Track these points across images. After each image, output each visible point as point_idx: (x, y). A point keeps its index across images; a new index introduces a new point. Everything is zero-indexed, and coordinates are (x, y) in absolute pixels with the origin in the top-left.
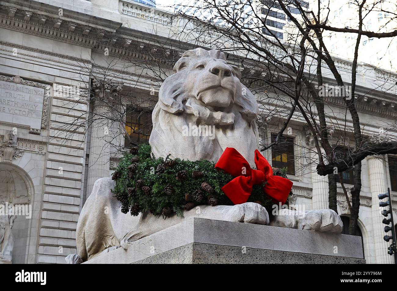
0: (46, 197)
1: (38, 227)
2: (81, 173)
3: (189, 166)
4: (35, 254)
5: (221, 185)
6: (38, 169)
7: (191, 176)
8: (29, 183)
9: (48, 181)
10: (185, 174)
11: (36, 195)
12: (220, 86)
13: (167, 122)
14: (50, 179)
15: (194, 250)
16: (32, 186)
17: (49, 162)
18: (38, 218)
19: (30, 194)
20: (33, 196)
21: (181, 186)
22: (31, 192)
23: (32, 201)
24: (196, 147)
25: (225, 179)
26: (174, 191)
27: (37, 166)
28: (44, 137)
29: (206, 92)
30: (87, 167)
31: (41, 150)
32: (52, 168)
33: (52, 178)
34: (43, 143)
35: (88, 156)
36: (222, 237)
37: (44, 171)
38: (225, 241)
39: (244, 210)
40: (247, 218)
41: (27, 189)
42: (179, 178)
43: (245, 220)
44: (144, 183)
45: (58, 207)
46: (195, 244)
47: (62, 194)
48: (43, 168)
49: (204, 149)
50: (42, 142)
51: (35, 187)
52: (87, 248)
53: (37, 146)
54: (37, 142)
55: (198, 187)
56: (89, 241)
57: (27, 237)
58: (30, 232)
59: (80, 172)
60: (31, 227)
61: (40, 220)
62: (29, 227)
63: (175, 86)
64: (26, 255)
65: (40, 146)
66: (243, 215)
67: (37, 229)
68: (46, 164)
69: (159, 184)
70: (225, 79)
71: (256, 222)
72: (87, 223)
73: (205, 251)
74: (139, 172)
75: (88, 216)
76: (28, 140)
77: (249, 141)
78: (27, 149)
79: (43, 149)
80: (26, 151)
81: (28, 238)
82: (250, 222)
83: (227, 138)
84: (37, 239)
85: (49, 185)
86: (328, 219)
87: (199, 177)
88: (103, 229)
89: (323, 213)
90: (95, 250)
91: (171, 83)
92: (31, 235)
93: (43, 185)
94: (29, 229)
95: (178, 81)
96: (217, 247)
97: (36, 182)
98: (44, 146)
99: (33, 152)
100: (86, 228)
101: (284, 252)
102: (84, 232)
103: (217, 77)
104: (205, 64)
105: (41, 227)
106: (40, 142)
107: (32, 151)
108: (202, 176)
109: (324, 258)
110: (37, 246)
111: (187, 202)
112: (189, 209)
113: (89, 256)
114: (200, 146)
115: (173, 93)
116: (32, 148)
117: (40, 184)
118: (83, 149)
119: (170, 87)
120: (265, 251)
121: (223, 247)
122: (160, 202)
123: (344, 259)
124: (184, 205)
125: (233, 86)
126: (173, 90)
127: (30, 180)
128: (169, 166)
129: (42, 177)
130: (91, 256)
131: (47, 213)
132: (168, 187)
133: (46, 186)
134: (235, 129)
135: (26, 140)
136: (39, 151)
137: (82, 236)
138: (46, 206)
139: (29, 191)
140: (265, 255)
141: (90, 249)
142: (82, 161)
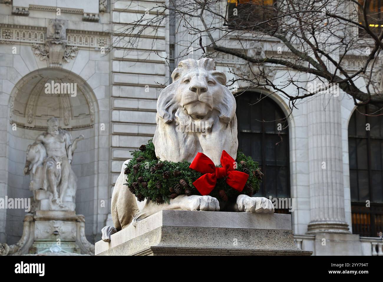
0: (116, 115)
1: (108, 160)
2: (164, 75)
3: (172, 167)
4: (107, 198)
5: (193, 180)
6: (101, 73)
7: (173, 175)
8: (90, 95)
9: (116, 91)
10: (168, 174)
11: (101, 112)
12: (198, 101)
13: (163, 127)
14: (120, 87)
15: (162, 230)
16: (94, 100)
17: (115, 63)
18: (107, 146)
19: (92, 111)
20: (96, 114)
21: (166, 182)
22: (94, 109)
23: (96, 121)
24: (181, 150)
25: (196, 176)
26: (161, 186)
27: (99, 69)
28: (105, 25)
29: (188, 105)
30: (173, 64)
31: (103, 44)
32: (121, 71)
33: (122, 87)
34: (104, 34)
35: (172, 47)
36: (182, 221)
37: (109, 75)
38: (184, 224)
39: (200, 202)
40: (202, 207)
41: (88, 104)
42: (165, 177)
43: (200, 208)
44: (143, 179)
45: (134, 129)
46: (163, 227)
47: (138, 109)
48: (108, 72)
49: (187, 150)
50: (102, 33)
51: (99, 101)
52: (120, 220)
53: (96, 39)
54: (95, 33)
55: (178, 183)
56: (121, 215)
57: (94, 174)
58: (98, 167)
59: (162, 73)
60: (98, 161)
61: (109, 149)
62: (96, 159)
63: (168, 98)
64: (95, 201)
65: (101, 38)
66: (199, 205)
67: (107, 162)
68: (111, 66)
69: (152, 181)
70: (201, 95)
71: (207, 209)
72: (118, 200)
73: (170, 231)
74: (140, 170)
75: (118, 193)
76: (83, 31)
77: (223, 141)
78: (82, 45)
79: (105, 43)
80: (81, 48)
81: (96, 176)
82: (203, 210)
83: (206, 140)
84: (109, 177)
85: (119, 97)
86: (259, 205)
87: (179, 175)
88: (131, 204)
89: (257, 200)
90: (126, 221)
91: (166, 94)
92: (100, 171)
93: (110, 98)
94: (96, 163)
95: (171, 93)
96: (178, 228)
97: (100, 94)
98: (106, 38)
99: (91, 49)
100: (118, 203)
101: (226, 229)
102: (117, 207)
103: (196, 94)
104: (191, 79)
105: (113, 160)
106: (100, 33)
107: (89, 48)
108: (180, 174)
109: (258, 231)
110: (108, 187)
111: (172, 193)
112: (174, 198)
113: (122, 226)
114: (183, 149)
115: (166, 104)
116: (89, 43)
117: (105, 96)
118: (163, 38)
119: (164, 99)
120: (213, 229)
121: (183, 228)
122: (153, 193)
123: (274, 231)
124: (170, 195)
125: (208, 100)
126: (166, 102)
127: (91, 90)
128: (158, 168)
129: (108, 85)
130: (123, 227)
131: (119, 138)
132: (157, 183)
133: (114, 98)
134: (213, 132)
135: (80, 31)
136: (99, 47)
137: (115, 210)
138: (117, 128)
139: (92, 108)
140: (212, 231)
141: (122, 221)
142: (164, 56)
